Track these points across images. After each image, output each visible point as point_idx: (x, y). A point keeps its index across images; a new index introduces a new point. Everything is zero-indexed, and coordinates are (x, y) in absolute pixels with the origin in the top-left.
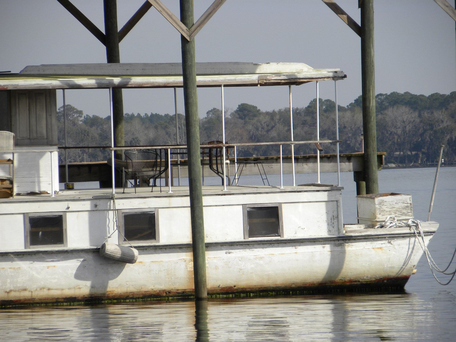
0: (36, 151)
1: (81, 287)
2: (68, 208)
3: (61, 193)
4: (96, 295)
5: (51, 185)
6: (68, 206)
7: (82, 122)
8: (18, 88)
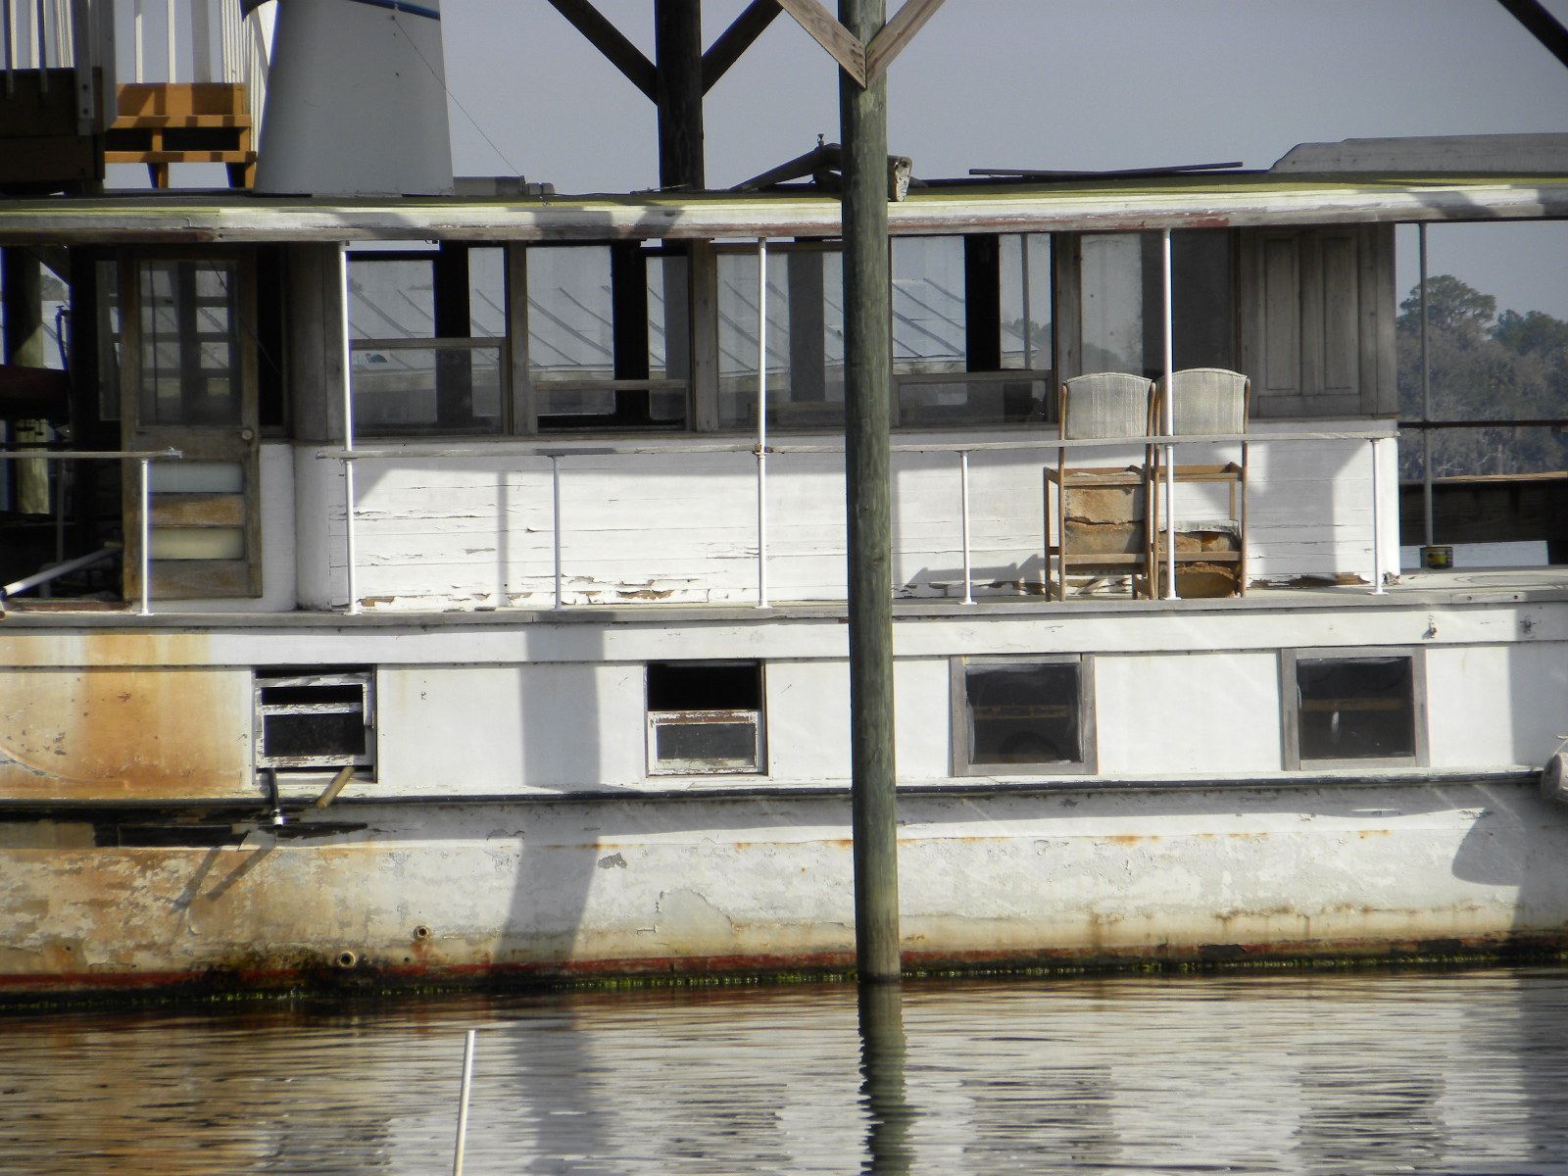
0: (1322, 436)
1: (1475, 903)
2: (1431, 632)
3: (1406, 581)
4: (1528, 934)
5: (1372, 552)
6: (1433, 626)
7: (1490, 337)
8: (1264, 221)
